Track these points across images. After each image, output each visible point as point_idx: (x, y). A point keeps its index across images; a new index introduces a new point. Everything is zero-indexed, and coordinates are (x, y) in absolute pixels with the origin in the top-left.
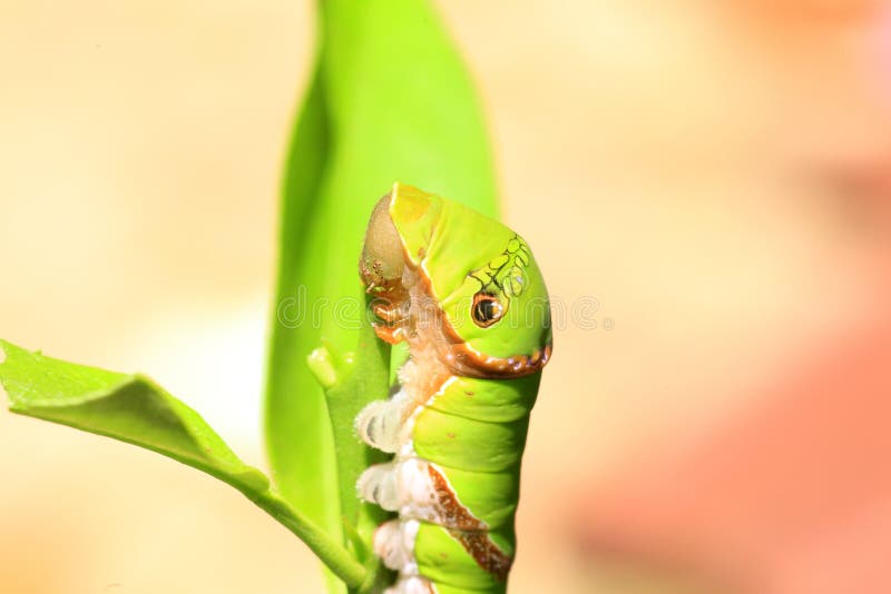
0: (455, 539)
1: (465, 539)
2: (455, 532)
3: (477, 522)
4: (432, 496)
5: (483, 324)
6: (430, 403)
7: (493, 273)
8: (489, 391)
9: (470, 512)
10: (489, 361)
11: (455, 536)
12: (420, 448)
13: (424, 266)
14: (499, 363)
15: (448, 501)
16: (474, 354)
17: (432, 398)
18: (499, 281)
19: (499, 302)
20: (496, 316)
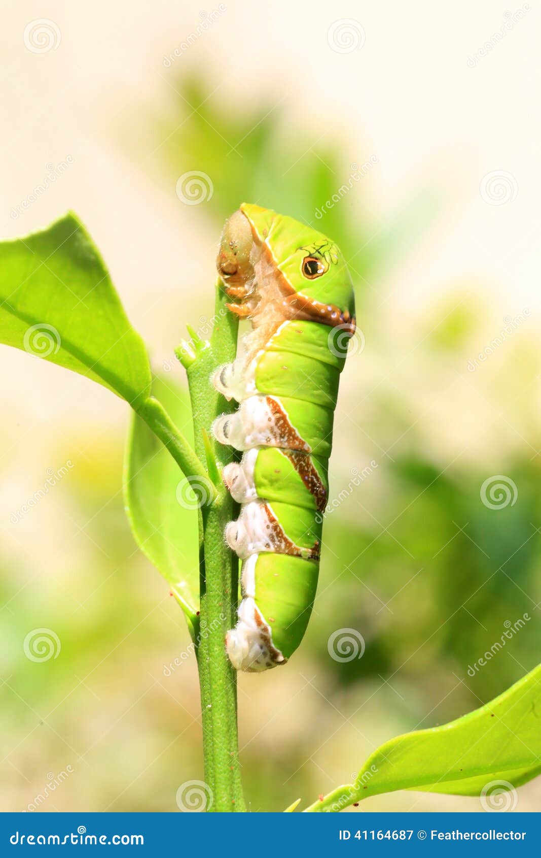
0: (286, 457)
1: (293, 457)
2: (286, 451)
3: (303, 443)
4: (270, 419)
5: (310, 277)
6: (269, 345)
7: (317, 248)
8: (314, 331)
9: (298, 434)
10: (314, 303)
11: (285, 454)
12: (260, 385)
13: (267, 242)
14: (322, 307)
15: (282, 422)
16: (304, 298)
17: (271, 340)
18: (322, 253)
19: (322, 263)
20: (320, 271)
